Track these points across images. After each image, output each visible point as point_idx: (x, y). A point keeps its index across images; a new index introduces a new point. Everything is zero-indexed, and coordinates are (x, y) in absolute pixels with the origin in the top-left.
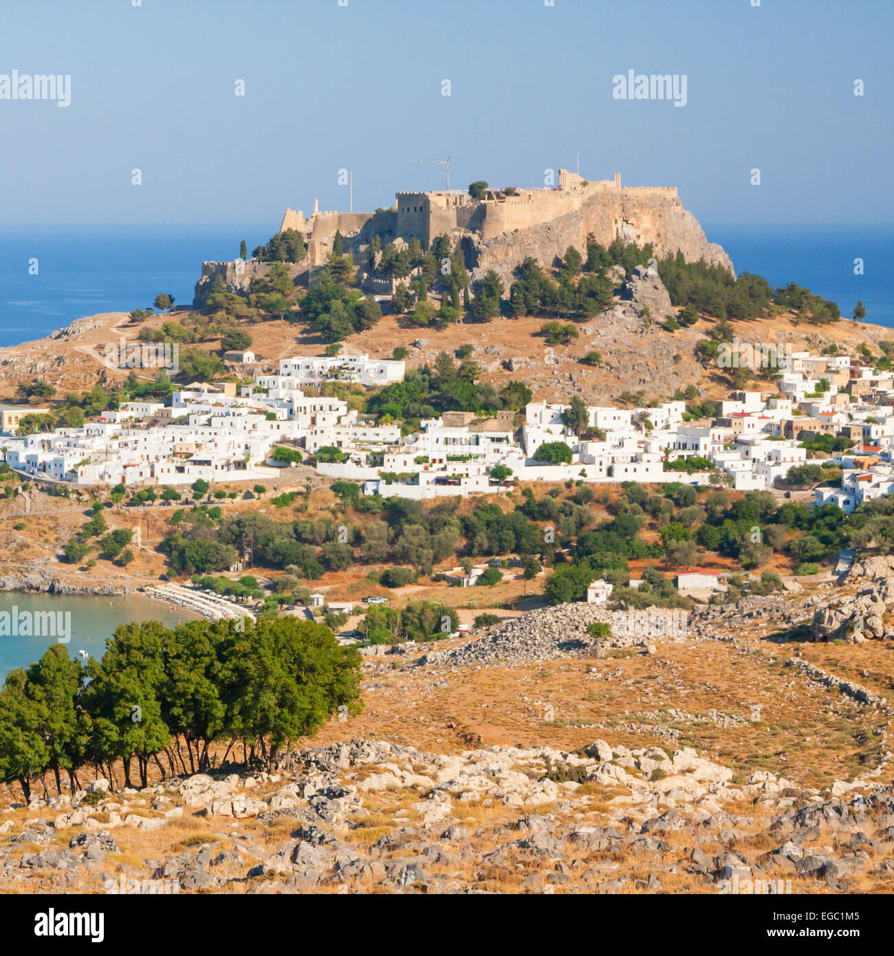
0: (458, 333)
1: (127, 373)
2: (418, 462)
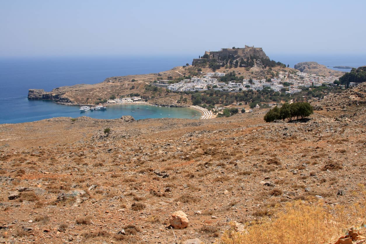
0: (233, 69)
1: (184, 75)
2: (228, 88)
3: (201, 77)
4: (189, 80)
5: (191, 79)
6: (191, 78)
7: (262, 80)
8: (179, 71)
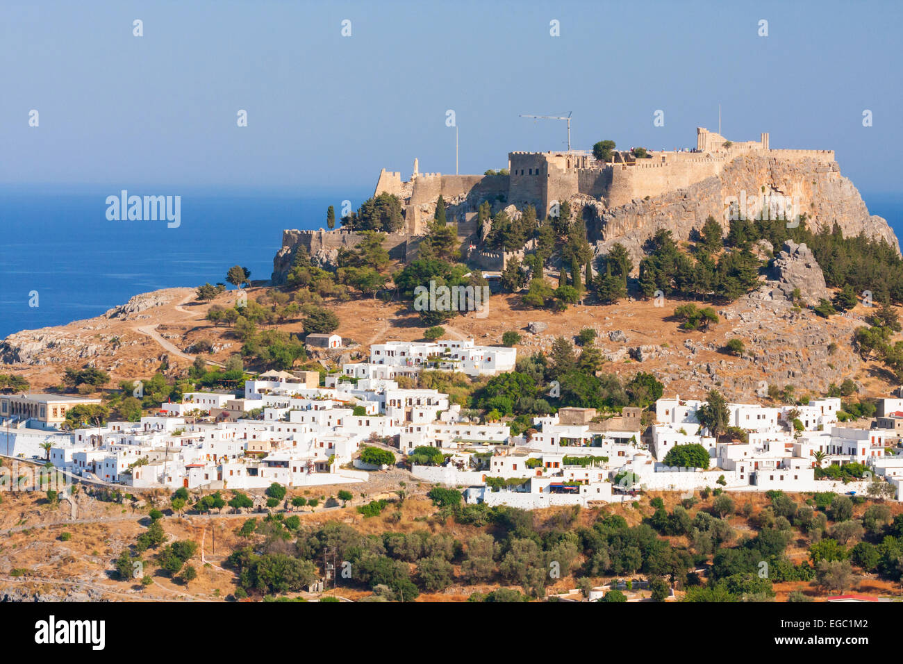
0: (579, 316)
1: (193, 358)
2: (530, 465)
3: (322, 377)
4: (232, 397)
5: (243, 389)
6: (248, 385)
7: (807, 414)
8: (162, 328)
